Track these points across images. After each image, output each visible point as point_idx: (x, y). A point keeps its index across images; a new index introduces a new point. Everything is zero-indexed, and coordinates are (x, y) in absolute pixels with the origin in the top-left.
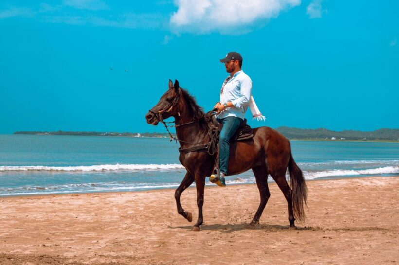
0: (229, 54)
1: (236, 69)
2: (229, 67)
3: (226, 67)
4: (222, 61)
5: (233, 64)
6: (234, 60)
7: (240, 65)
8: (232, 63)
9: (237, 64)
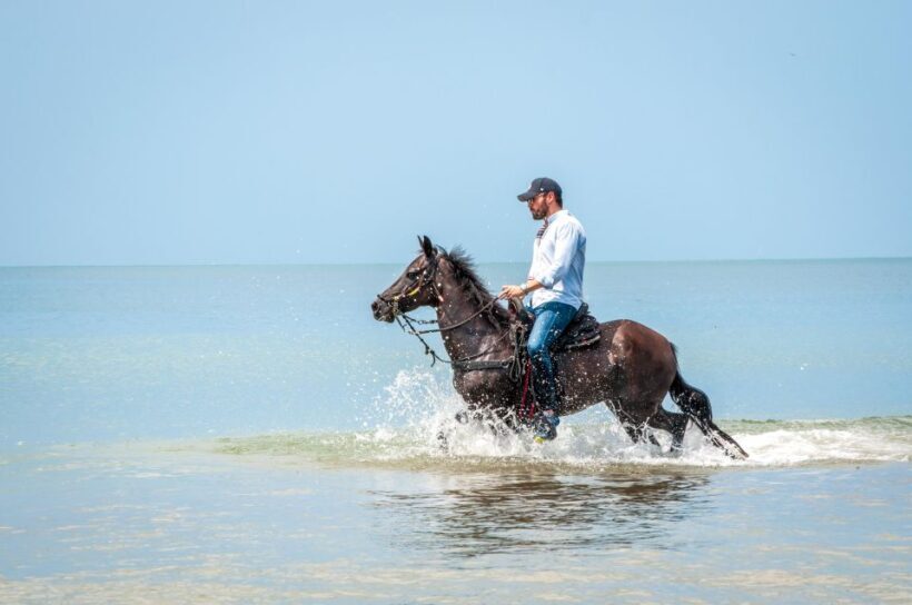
0: (534, 183)
1: (551, 210)
2: (536, 207)
3: (532, 209)
4: (522, 198)
5: (544, 201)
6: (546, 192)
7: (559, 202)
8: (541, 200)
9: (551, 199)
